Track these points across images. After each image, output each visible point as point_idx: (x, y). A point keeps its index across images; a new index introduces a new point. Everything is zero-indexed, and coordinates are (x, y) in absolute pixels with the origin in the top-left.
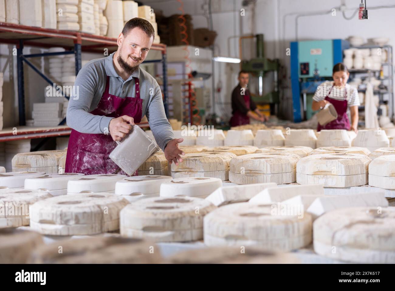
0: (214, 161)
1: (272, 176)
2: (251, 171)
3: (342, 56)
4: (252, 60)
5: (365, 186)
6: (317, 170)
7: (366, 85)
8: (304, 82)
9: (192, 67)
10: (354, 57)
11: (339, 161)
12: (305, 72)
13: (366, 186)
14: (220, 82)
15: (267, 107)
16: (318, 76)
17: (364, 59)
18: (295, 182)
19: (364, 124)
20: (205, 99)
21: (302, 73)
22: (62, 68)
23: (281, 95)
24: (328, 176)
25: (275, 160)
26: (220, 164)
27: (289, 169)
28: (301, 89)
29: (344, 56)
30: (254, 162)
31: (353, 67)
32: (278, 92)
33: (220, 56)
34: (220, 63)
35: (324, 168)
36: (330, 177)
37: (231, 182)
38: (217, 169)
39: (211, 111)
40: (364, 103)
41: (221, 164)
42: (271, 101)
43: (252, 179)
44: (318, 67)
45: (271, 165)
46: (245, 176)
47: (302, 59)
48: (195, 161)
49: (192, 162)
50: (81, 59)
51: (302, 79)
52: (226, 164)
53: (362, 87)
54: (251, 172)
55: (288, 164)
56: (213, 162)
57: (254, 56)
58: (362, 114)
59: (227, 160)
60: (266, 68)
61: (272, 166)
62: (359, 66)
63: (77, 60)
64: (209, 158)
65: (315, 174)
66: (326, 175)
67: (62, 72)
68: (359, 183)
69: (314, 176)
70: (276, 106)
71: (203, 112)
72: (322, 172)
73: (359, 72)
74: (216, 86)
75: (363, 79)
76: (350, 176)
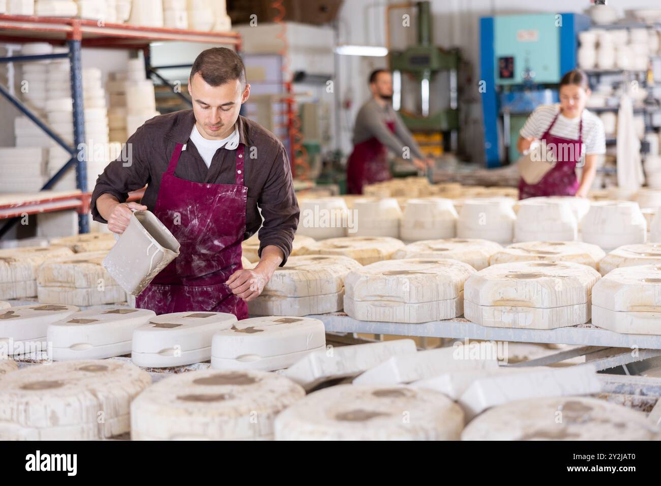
0: (317, 277)
1: (419, 306)
2: (382, 296)
3: (575, 44)
4: (409, 49)
5: (586, 325)
6: (498, 298)
7: (620, 98)
8: (506, 92)
9: (296, 63)
10: (597, 45)
11: (537, 282)
12: (506, 73)
13: (588, 325)
14: (350, 89)
15: (437, 138)
16: (531, 81)
17: (616, 49)
18: (461, 316)
19: (616, 171)
20: (321, 124)
21: (502, 76)
22: (47, 81)
23: (462, 116)
24: (519, 309)
25: (426, 277)
26: (327, 282)
27: (452, 293)
28: (499, 105)
29: (579, 44)
30: (387, 281)
31: (596, 66)
32: (458, 110)
33: (348, 43)
34: (349, 57)
35: (512, 294)
36: (523, 310)
37: (347, 315)
38: (321, 291)
39: (333, 146)
40: (616, 132)
41: (329, 281)
42: (444, 125)
43: (384, 312)
44: (532, 65)
45: (417, 288)
46: (372, 306)
47: (501, 49)
48: (281, 277)
49: (276, 279)
50: (80, 69)
51: (501, 87)
52: (339, 281)
53: (613, 102)
54: (383, 299)
55: (449, 285)
56: (314, 279)
57: (413, 42)
58: (612, 150)
59: (340, 274)
60: (435, 63)
61: (419, 288)
62: (606, 63)
63: (73, 70)
64: (308, 272)
65: (496, 304)
66: (516, 307)
67: (47, 90)
68: (574, 320)
69: (495, 309)
70: (454, 137)
71: (317, 148)
72: (508, 300)
73: (607, 73)
74: (342, 98)
75: (616, 86)
76: (558, 308)
